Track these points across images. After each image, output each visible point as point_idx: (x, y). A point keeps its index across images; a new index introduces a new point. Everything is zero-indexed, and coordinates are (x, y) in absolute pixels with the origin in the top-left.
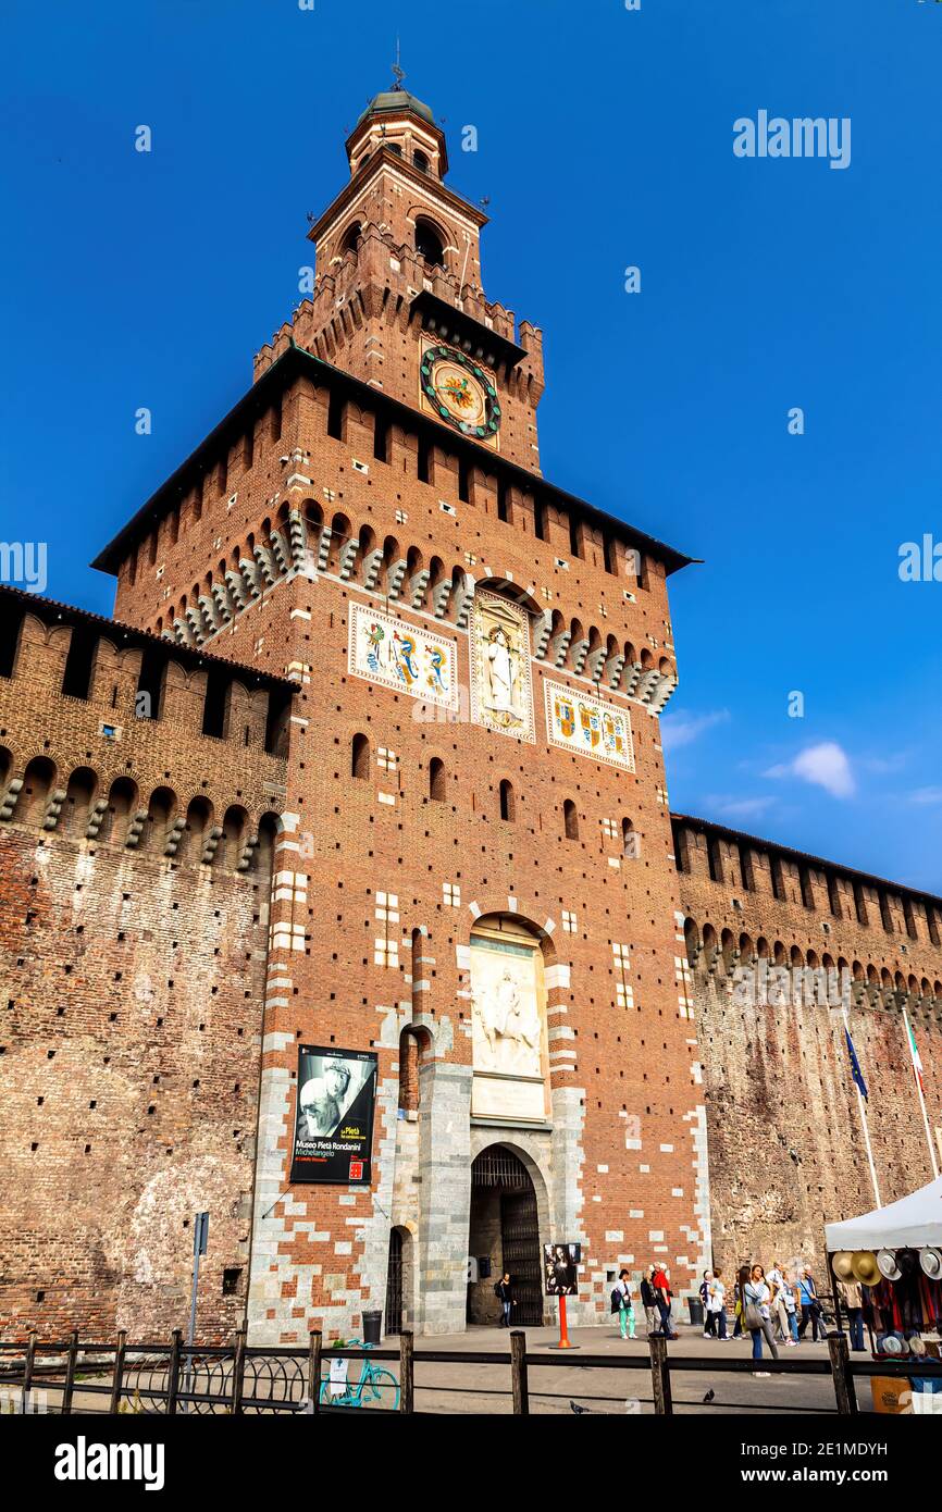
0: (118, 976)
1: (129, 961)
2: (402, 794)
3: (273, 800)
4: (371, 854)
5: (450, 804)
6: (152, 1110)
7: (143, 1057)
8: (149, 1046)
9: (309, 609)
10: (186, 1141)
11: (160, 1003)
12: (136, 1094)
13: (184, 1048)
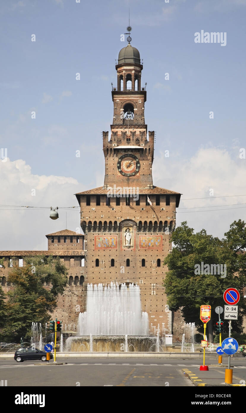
0: (64, 301)
1: (65, 299)
2: (105, 267)
3: (82, 274)
4: (99, 278)
5: (115, 266)
6: (70, 316)
7: (68, 310)
8: (69, 309)
9: (87, 240)
10: (75, 320)
11: (70, 303)
12: (68, 315)
13: (74, 309)
